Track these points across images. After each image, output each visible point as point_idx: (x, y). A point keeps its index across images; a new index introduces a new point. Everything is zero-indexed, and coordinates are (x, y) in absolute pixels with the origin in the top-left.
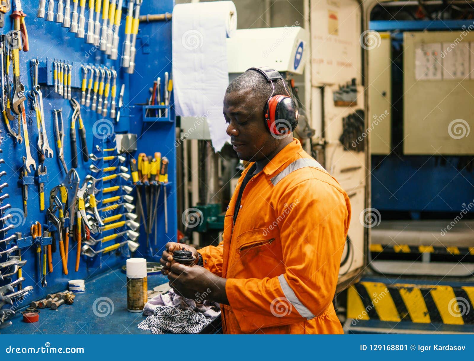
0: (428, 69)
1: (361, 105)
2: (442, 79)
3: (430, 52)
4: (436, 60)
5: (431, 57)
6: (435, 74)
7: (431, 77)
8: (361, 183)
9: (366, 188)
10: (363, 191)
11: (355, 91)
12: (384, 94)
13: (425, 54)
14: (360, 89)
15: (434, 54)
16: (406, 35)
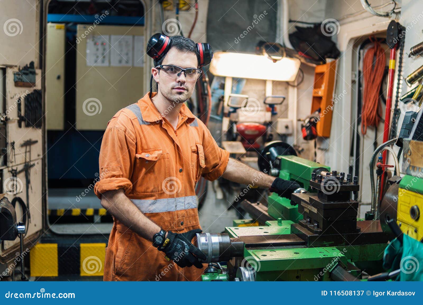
0: (97, 57)
1: (38, 86)
2: (109, 66)
3: (99, 42)
4: (104, 49)
5: (100, 47)
6: (103, 62)
7: (99, 64)
8: (39, 155)
9: (43, 160)
10: (40, 162)
11: (34, 73)
12: (59, 78)
13: (95, 44)
14: (39, 72)
15: (103, 44)
16: (79, 27)
